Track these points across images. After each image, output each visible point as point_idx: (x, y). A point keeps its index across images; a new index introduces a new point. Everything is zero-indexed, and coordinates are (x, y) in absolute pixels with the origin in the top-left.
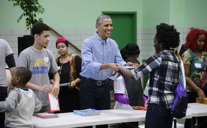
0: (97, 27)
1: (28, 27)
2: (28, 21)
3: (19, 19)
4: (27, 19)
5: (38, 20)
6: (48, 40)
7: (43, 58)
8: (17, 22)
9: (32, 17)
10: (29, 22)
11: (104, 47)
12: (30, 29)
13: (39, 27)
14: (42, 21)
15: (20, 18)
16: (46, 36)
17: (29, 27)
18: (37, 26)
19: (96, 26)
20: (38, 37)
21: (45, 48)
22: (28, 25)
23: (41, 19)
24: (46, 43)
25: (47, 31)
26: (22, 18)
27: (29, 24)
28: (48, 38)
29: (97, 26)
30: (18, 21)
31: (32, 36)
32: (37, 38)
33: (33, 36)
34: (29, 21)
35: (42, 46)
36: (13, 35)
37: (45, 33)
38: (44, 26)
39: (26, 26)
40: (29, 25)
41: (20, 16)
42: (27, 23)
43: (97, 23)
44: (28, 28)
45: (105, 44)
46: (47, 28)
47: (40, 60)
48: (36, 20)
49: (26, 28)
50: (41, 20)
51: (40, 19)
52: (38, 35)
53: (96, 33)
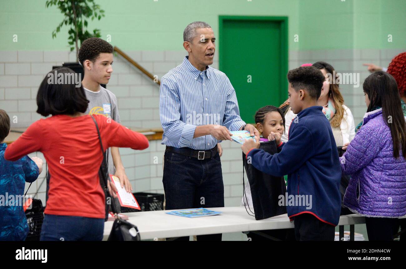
0: (186, 47)
1: (72, 46)
2: (73, 35)
3: (55, 32)
4: (71, 31)
5: (91, 32)
6: (109, 71)
7: (102, 107)
8: (52, 36)
9: (79, 27)
10: (74, 37)
11: (204, 84)
12: (75, 50)
13: (92, 46)
14: (98, 35)
15: (58, 29)
16: (105, 64)
17: (74, 46)
18: (89, 45)
19: (184, 45)
20: (91, 64)
21: (104, 86)
22: (71, 43)
23: (98, 30)
24: (105, 76)
25: (107, 55)
26: (61, 29)
27: (75, 40)
28: (110, 68)
29: (186, 45)
30: (54, 35)
31: (80, 64)
32: (88, 67)
33: (82, 63)
34: (75, 35)
35: (99, 83)
36: (43, 62)
37: (104, 57)
38: (103, 43)
39: (68, 44)
40: (75, 43)
41: (58, 25)
42: (70, 38)
43: (185, 39)
44: (72, 49)
45: (204, 78)
46: (107, 48)
47: (97, 110)
48: (87, 33)
49: (69, 49)
50: (97, 32)
51: (95, 31)
52: (90, 62)
53: (185, 58)
